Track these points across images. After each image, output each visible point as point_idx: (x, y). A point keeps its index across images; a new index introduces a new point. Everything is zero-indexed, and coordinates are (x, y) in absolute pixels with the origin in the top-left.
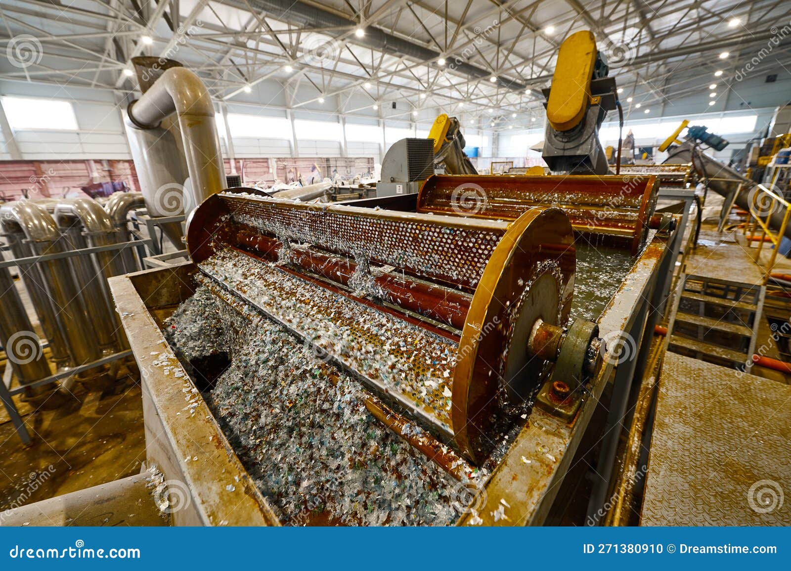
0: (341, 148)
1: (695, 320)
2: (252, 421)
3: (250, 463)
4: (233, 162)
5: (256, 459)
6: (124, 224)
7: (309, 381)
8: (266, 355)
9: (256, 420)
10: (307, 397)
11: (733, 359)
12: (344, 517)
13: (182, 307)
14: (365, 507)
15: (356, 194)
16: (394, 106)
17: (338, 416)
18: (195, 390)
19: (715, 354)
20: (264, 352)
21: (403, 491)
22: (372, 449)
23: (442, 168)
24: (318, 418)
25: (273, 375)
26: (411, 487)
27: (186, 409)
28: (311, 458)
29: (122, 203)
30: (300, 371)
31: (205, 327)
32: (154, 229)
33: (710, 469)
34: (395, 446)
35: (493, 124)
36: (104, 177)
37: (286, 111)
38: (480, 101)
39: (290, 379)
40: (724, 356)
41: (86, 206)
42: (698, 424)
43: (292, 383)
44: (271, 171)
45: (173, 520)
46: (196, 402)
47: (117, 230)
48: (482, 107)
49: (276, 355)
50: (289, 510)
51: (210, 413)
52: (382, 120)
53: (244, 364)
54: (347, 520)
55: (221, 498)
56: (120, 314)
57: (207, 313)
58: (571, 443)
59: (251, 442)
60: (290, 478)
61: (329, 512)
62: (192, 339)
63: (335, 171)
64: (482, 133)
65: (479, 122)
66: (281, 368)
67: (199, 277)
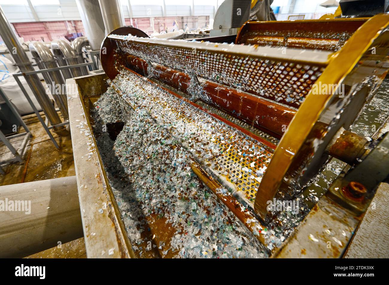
2: (129, 161)
4: (131, 21)
5: (131, 181)
6: (81, 54)
7: (159, 146)
8: (137, 127)
10: (157, 155)
12: (174, 224)
13: (102, 97)
14: (186, 222)
17: (175, 169)
18: (93, 145)
20: (136, 126)
26: (215, 220)
27: (87, 155)
28: (158, 187)
29: (79, 43)
30: (155, 139)
32: (94, 57)
34: (208, 194)
36: (73, 30)
39: (149, 142)
41: (63, 44)
43: (150, 145)
44: (151, 25)
46: (93, 152)
47: (77, 57)
49: (143, 128)
50: (145, 212)
53: (127, 131)
54: (176, 226)
55: (95, 216)
56: (67, 98)
59: (129, 172)
60: (147, 196)
61: (166, 219)
63: (186, 25)
66: (145, 136)
67: (109, 81)
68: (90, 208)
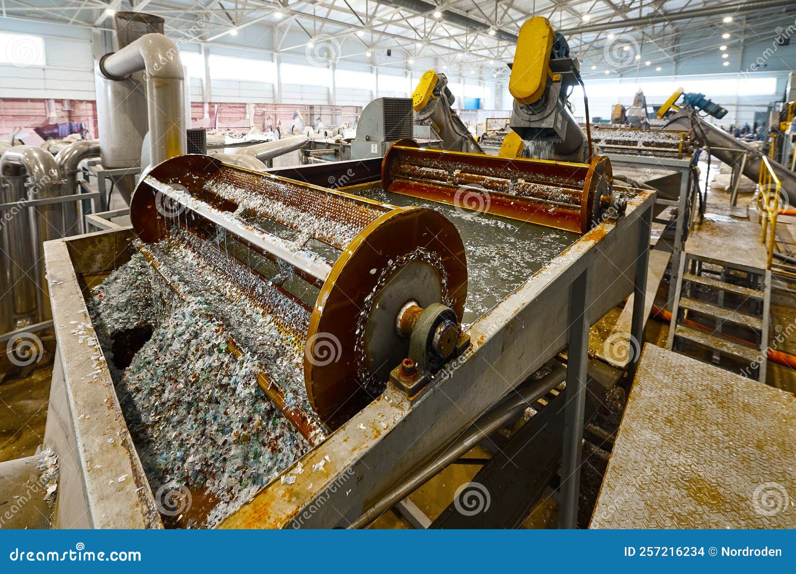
0: (328, 94)
1: (700, 307)
2: (156, 396)
3: (146, 441)
4: (206, 107)
5: (152, 436)
6: (73, 175)
9: (160, 396)
10: (210, 372)
11: (746, 357)
13: (115, 273)
15: (332, 150)
16: (389, 54)
18: (103, 358)
19: (725, 349)
21: (275, 464)
22: (255, 423)
23: (428, 125)
24: (217, 393)
25: (185, 349)
27: (90, 374)
29: (76, 152)
30: (210, 345)
31: (133, 297)
32: (104, 182)
33: (672, 485)
35: (495, 76)
36: (62, 117)
37: (272, 54)
38: (480, 53)
39: (200, 353)
40: (735, 353)
41: (36, 155)
42: (668, 431)
43: (200, 358)
44: (248, 116)
45: (58, 504)
46: (101, 369)
47: (64, 181)
48: (483, 59)
51: (111, 379)
52: (375, 67)
53: (160, 337)
56: (49, 281)
57: (138, 282)
58: (410, 415)
62: (118, 309)
63: (319, 119)
64: (484, 84)
65: (481, 73)
66: (194, 342)
67: (137, 243)
68: (93, 441)
